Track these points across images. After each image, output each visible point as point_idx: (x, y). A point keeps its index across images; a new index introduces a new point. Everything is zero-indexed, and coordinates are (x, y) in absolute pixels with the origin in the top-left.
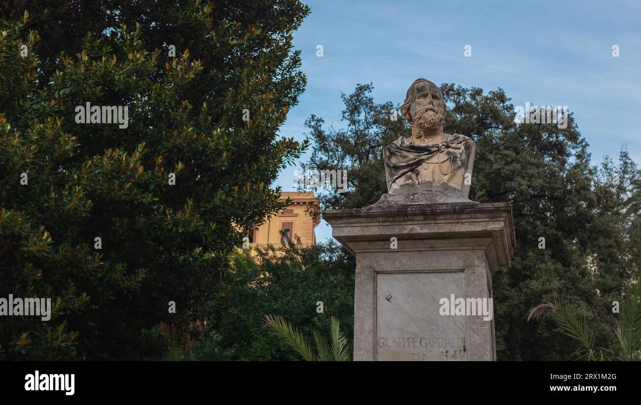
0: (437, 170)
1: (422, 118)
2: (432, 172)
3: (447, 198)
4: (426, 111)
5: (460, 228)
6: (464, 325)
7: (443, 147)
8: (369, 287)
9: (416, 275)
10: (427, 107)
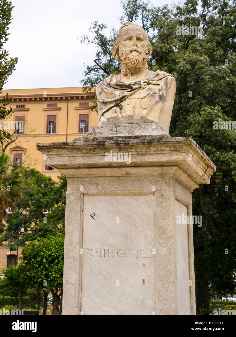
0: (138, 105)
1: (127, 58)
2: (134, 107)
3: (144, 130)
4: (131, 52)
5: (149, 158)
6: (153, 239)
7: (145, 84)
8: (77, 207)
9: (115, 197)
10: (131, 48)
